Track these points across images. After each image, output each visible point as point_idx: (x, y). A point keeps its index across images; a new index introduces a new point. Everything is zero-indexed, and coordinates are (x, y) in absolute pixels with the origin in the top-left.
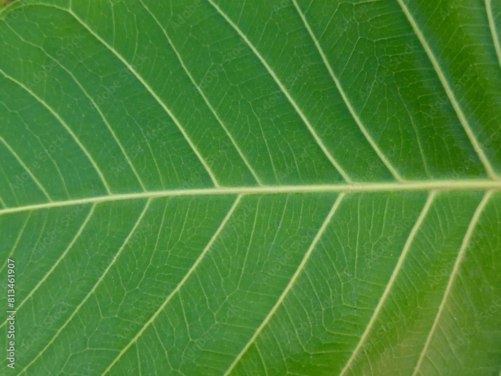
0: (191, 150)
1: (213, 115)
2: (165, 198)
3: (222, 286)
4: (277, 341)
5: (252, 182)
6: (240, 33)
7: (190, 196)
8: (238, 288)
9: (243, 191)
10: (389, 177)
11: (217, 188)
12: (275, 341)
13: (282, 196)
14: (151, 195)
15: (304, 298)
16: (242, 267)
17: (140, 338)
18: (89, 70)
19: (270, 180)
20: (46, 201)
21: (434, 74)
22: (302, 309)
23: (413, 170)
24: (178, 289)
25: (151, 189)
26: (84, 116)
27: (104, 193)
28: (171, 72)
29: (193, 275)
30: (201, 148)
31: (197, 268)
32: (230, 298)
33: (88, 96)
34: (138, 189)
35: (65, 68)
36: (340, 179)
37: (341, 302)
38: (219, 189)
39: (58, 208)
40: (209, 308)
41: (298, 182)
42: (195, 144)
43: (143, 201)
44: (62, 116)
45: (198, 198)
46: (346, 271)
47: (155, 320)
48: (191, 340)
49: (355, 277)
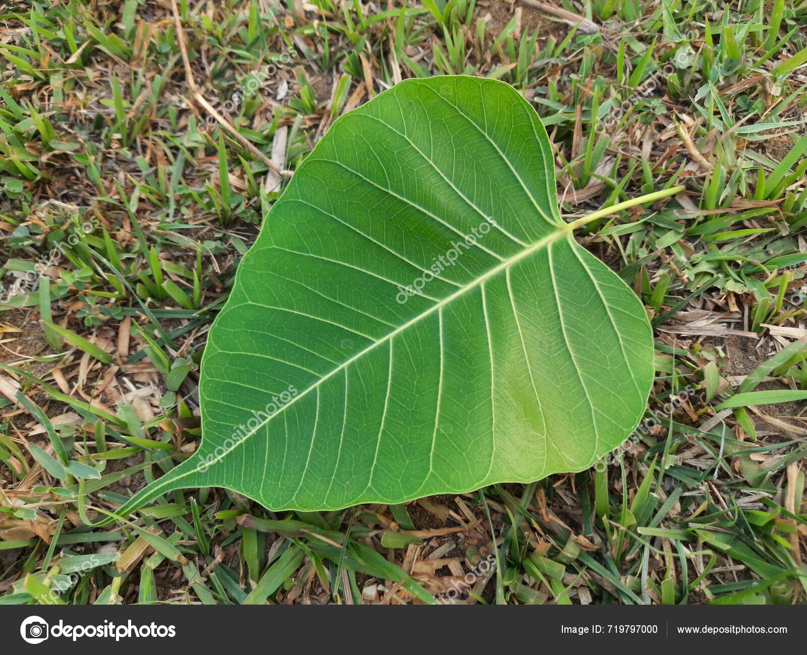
0: (352, 333)
2: (353, 362)
5: (393, 329)
6: (343, 263)
9: (391, 336)
10: (457, 288)
13: (412, 326)
14: (345, 365)
18: (275, 326)
19: (401, 323)
21: (448, 228)
23: (466, 279)
25: (342, 362)
26: (284, 349)
27: (319, 378)
28: (319, 303)
30: (356, 329)
33: (281, 338)
34: (336, 366)
35: (261, 332)
36: (435, 303)
38: (378, 342)
41: (415, 316)
42: (352, 328)
43: (342, 371)
45: (371, 352)
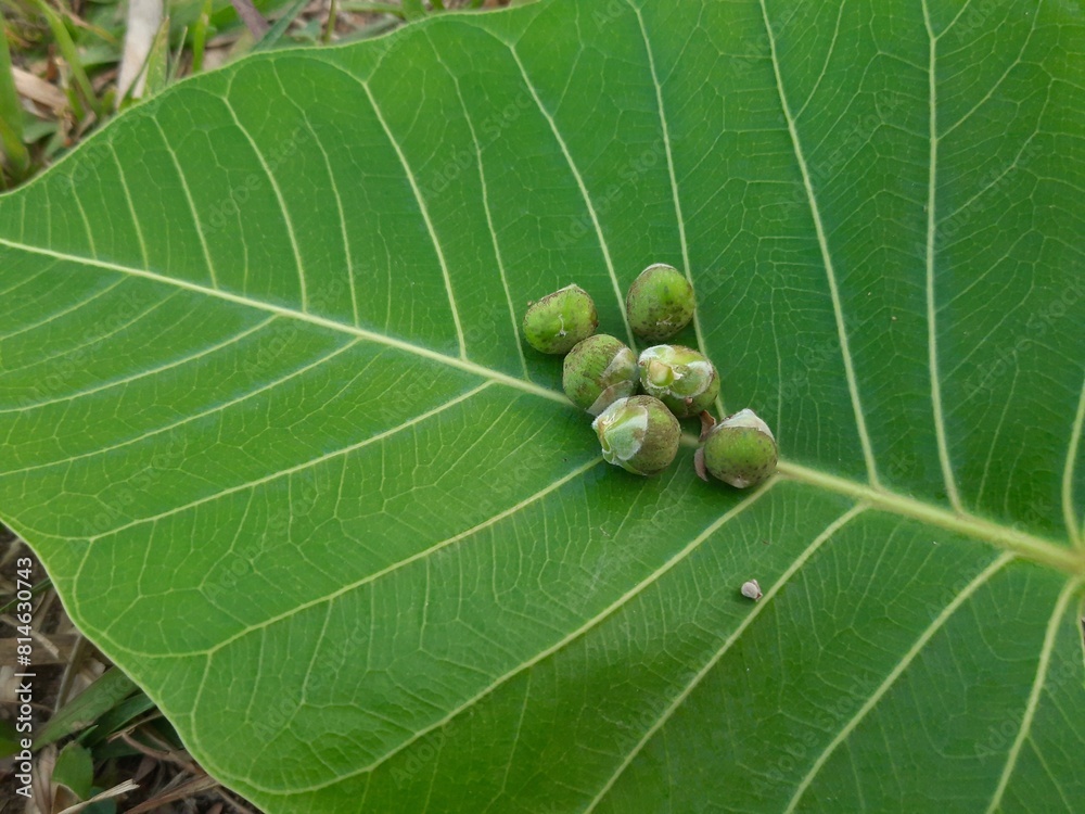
1: (499, 273)
2: (380, 345)
3: (413, 473)
4: (461, 571)
5: (515, 372)
7: (419, 356)
8: (435, 484)
9: (498, 377)
11: (461, 360)
12: (458, 570)
14: (363, 334)
15: (526, 535)
16: (454, 462)
17: (261, 485)
18: (353, 161)
20: (209, 285)
22: (517, 545)
24: (346, 451)
25: (366, 326)
26: (317, 210)
27: (297, 307)
28: (464, 204)
29: (377, 445)
31: (386, 439)
32: (419, 491)
33: (335, 189)
34: (349, 320)
35: (321, 146)
37: (578, 562)
38: (463, 363)
39: (222, 300)
40: (381, 489)
43: (347, 337)
44: (286, 197)
46: (604, 528)
47: (294, 474)
48: (335, 516)
49: (613, 540)
